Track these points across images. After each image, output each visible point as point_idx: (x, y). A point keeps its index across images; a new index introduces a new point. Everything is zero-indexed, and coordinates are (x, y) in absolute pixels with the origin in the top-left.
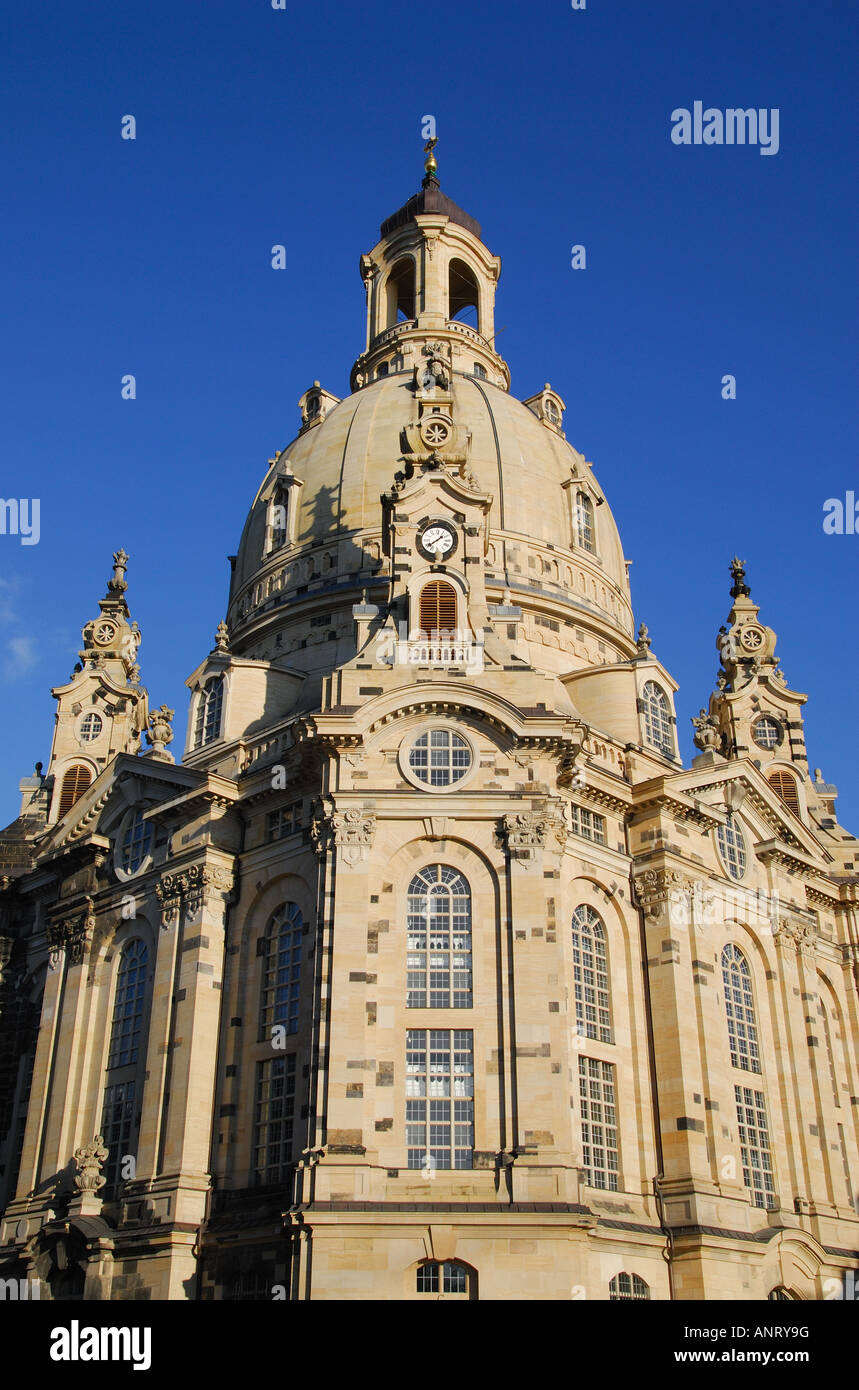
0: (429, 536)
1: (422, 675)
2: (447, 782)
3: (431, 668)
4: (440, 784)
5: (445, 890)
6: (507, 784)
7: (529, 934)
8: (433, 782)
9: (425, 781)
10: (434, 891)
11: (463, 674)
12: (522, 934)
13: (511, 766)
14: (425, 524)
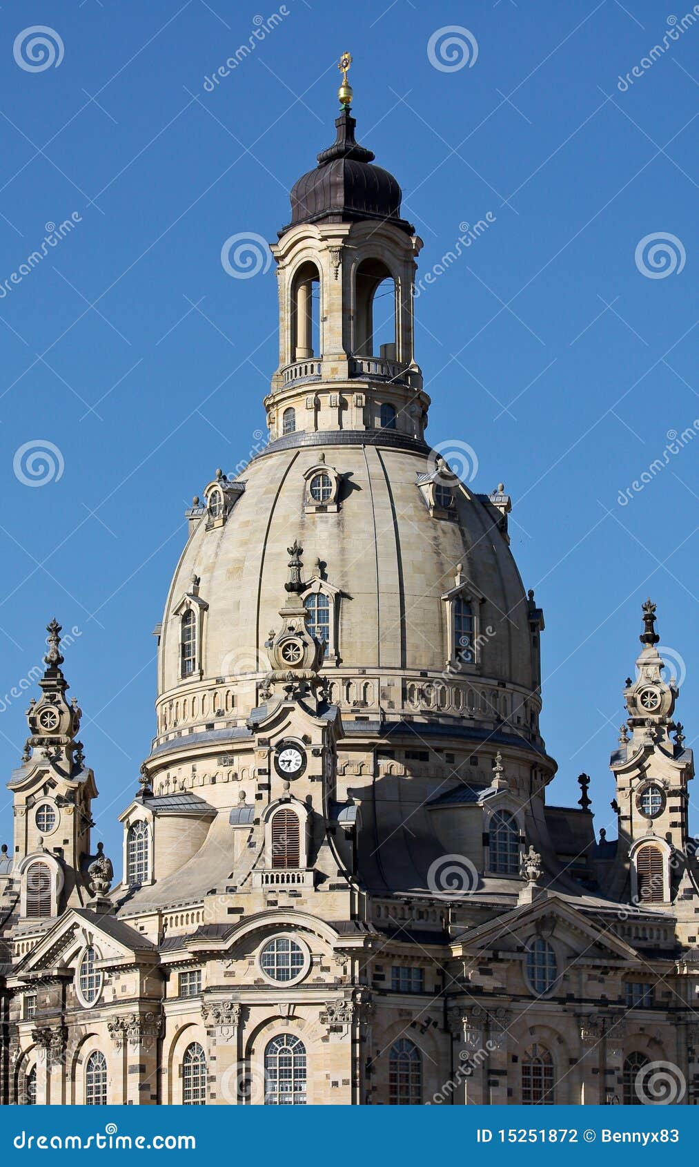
0: (285, 755)
1: (271, 897)
2: (288, 979)
3: (277, 890)
4: (283, 980)
5: (289, 1051)
6: (329, 978)
7: (340, 1083)
8: (278, 979)
9: (273, 977)
10: (281, 1051)
11: (300, 895)
12: (335, 1084)
13: (332, 964)
14: (281, 747)
